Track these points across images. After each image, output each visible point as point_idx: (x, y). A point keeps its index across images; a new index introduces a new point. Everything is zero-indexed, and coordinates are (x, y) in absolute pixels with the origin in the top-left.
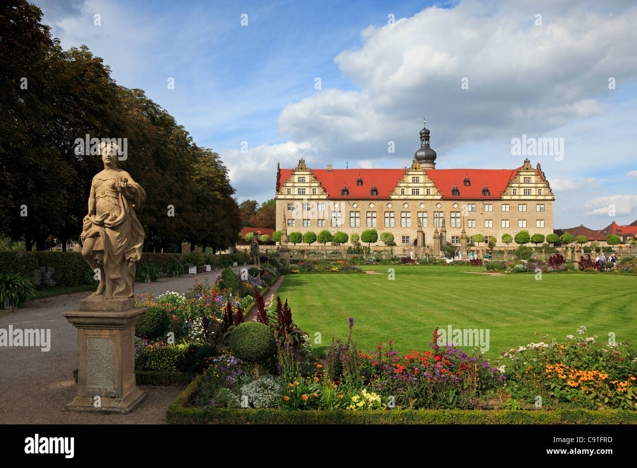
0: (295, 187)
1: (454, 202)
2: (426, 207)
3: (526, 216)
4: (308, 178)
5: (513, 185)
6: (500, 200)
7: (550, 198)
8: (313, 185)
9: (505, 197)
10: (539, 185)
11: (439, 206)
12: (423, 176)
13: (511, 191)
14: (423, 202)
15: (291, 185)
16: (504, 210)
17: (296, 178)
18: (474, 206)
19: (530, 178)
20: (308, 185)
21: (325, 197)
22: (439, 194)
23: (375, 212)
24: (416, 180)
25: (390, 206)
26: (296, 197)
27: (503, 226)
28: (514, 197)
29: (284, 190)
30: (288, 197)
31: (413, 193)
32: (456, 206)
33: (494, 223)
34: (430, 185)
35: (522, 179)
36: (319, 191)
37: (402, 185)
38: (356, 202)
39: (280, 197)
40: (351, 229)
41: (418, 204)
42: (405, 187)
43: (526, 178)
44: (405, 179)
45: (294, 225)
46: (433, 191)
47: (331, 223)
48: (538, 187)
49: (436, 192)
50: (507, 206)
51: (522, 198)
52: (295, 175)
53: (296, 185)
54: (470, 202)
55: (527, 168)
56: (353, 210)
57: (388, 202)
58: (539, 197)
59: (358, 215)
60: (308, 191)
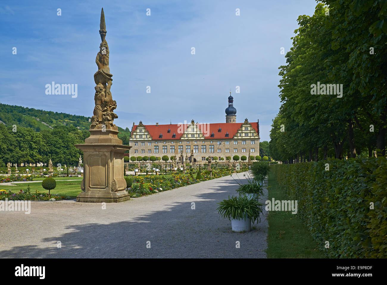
1: (211, 140)
2: (197, 143)
3: (245, 147)
4: (143, 130)
5: (239, 132)
6: (233, 139)
7: (257, 137)
8: (145, 133)
9: (235, 138)
10: (251, 131)
11: (204, 142)
13: (238, 134)
15: (136, 134)
16: (234, 144)
17: (138, 131)
18: (220, 142)
19: (248, 128)
20: (143, 133)
21: (151, 139)
22: (203, 137)
23: (174, 146)
24: (193, 130)
25: (180, 143)
26: (138, 139)
27: (234, 152)
28: (239, 138)
29: (134, 137)
31: (192, 137)
32: (211, 142)
33: (230, 150)
34: (199, 132)
35: (243, 129)
36: (148, 136)
38: (165, 141)
39: (131, 139)
40: (163, 154)
41: (194, 142)
43: (246, 128)
44: (188, 130)
45: (137, 152)
46: (201, 135)
47: (154, 151)
50: (236, 142)
51: (243, 138)
52: (138, 129)
53: (138, 134)
54: (218, 140)
55: (246, 123)
56: (164, 145)
57: (180, 141)
58: (252, 138)
59: (166, 148)
60: (144, 136)
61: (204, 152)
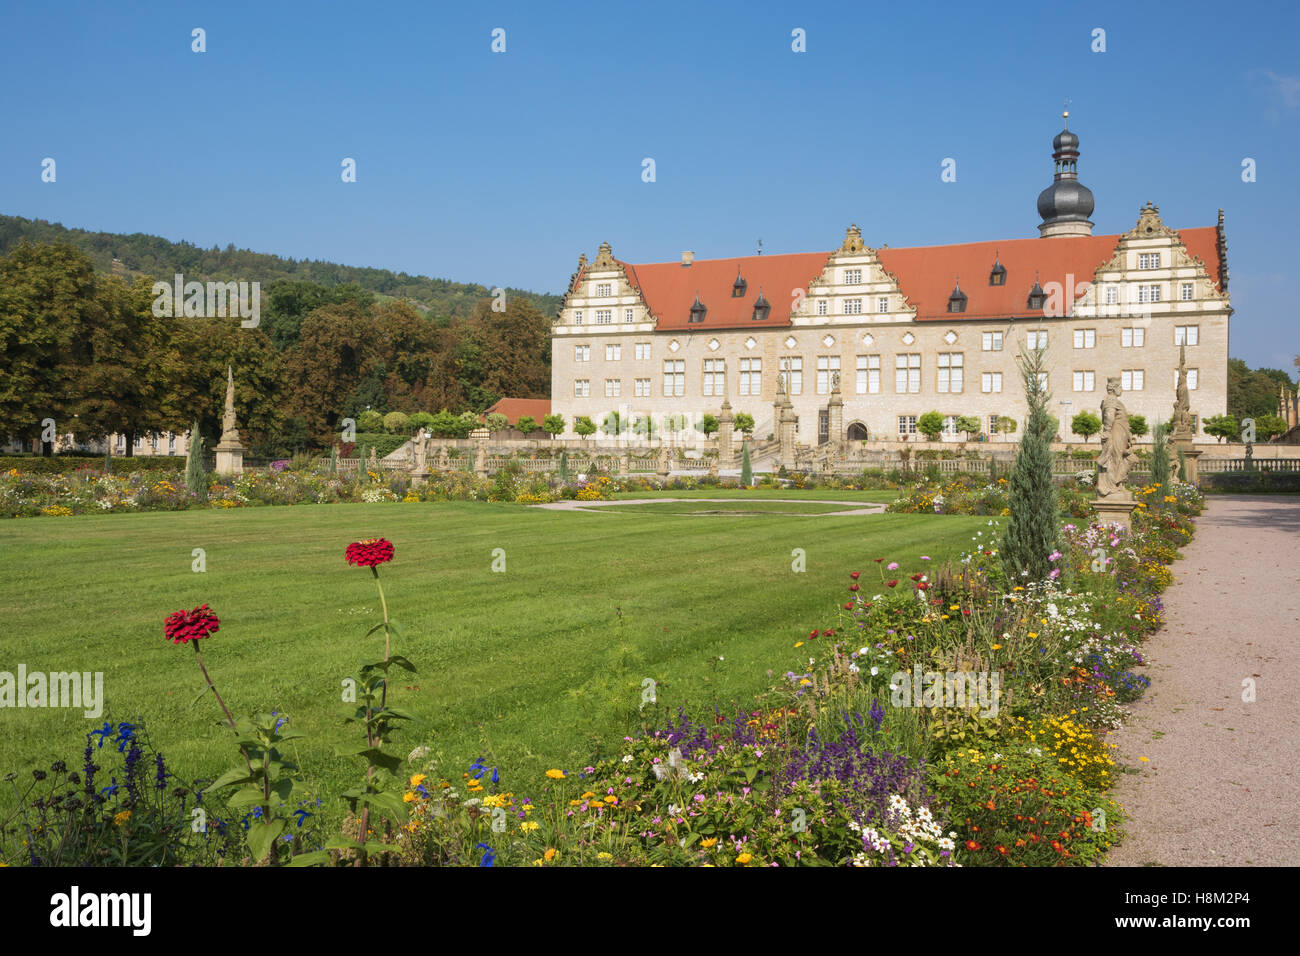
0: (588, 307)
1: (949, 328)
2: (875, 344)
3: (1144, 359)
4: (617, 286)
5: (1106, 277)
7: (1218, 306)
8: (626, 300)
9: (1082, 312)
10: (1181, 273)
11: (908, 339)
12: (868, 266)
14: (869, 330)
15: (581, 302)
16: (1078, 343)
17: (592, 288)
18: (998, 336)
19: (1158, 254)
20: (615, 301)
21: (650, 328)
22: (908, 309)
23: (760, 358)
24: (854, 277)
25: (791, 343)
26: (591, 330)
27: (1077, 386)
29: (569, 315)
30: (576, 330)
31: (848, 311)
32: (951, 338)
33: (1053, 381)
34: (887, 288)
35: (1131, 258)
36: (639, 313)
37: (819, 291)
38: (716, 336)
39: (560, 330)
40: (707, 401)
41: (857, 335)
42: (827, 295)
43: (1146, 255)
44: (826, 277)
45: (585, 393)
46: (896, 302)
47: (663, 386)
48: (1178, 279)
49: (900, 304)
50: (1087, 333)
52: (589, 279)
53: (591, 302)
54: (988, 327)
55: (1150, 230)
56: (709, 355)
57: (786, 334)
58: (1181, 307)
59: (720, 366)
60: (617, 315)
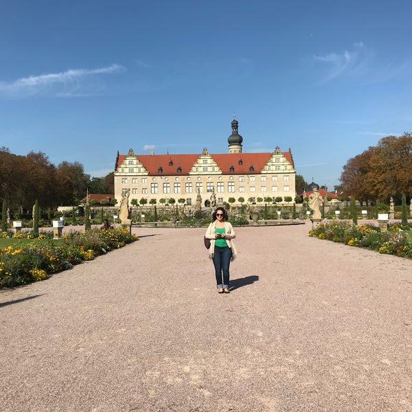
1: (230, 176)
2: (212, 179)
3: (278, 184)
4: (135, 162)
5: (268, 164)
6: (260, 173)
7: (293, 171)
8: (139, 166)
9: (263, 172)
11: (220, 178)
12: (209, 159)
13: (267, 167)
14: (210, 176)
15: (124, 166)
16: (262, 180)
17: (127, 162)
18: (243, 178)
19: (279, 159)
20: (135, 166)
21: (147, 174)
22: (220, 171)
23: (180, 183)
24: (205, 162)
25: (189, 179)
26: (128, 174)
28: (269, 172)
29: (120, 170)
30: (122, 174)
31: (204, 171)
32: (231, 178)
33: (256, 189)
34: (215, 165)
35: (274, 159)
36: (143, 170)
37: (196, 165)
38: (167, 177)
39: (117, 174)
41: (207, 177)
42: (198, 166)
43: (277, 159)
44: (198, 161)
46: (217, 169)
47: (151, 190)
48: (285, 165)
50: (265, 177)
51: (274, 172)
52: (126, 159)
53: (127, 166)
54: (240, 176)
55: (278, 153)
56: (165, 182)
57: (187, 176)
58: (285, 172)
59: (168, 185)
60: (136, 170)
61: (222, 191)
